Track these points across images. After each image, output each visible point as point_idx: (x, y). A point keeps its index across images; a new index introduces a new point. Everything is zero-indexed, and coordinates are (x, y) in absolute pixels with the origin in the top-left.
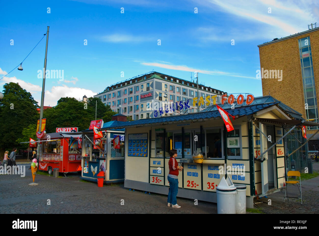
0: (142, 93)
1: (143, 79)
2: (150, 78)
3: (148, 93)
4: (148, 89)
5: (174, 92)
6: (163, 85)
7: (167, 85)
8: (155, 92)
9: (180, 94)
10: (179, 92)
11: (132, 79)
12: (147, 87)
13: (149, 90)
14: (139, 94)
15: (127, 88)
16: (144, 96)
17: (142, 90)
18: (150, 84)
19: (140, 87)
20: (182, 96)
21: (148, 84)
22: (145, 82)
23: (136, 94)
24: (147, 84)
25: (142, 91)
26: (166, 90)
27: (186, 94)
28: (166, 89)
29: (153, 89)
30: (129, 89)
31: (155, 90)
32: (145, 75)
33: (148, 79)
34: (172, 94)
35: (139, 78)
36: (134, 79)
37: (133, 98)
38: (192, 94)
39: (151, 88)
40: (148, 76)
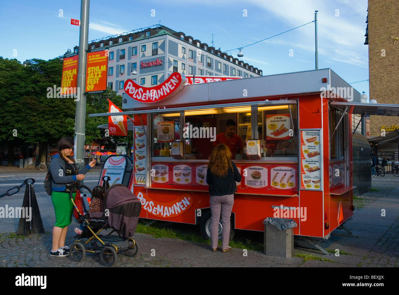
0: (144, 59)
1: (143, 36)
2: (157, 35)
3: (156, 60)
4: (155, 52)
5: (195, 62)
6: (180, 47)
7: (185, 48)
8: (168, 58)
9: (203, 66)
10: (202, 62)
11: (123, 36)
12: (153, 50)
13: (157, 54)
14: (137, 60)
15: (114, 49)
16: (146, 64)
17: (144, 53)
18: (159, 44)
19: (139, 49)
20: (205, 68)
21: (156, 43)
22: (150, 40)
23: (133, 60)
24: (153, 43)
25: (144, 55)
26: (183, 57)
27: (211, 67)
28: (184, 55)
29: (164, 53)
30: (118, 51)
31: (168, 54)
32: (149, 30)
33: (154, 36)
34: (192, 64)
35: (136, 33)
36: (126, 36)
37: (126, 66)
38: (219, 68)
39: (160, 51)
40: (152, 32)
